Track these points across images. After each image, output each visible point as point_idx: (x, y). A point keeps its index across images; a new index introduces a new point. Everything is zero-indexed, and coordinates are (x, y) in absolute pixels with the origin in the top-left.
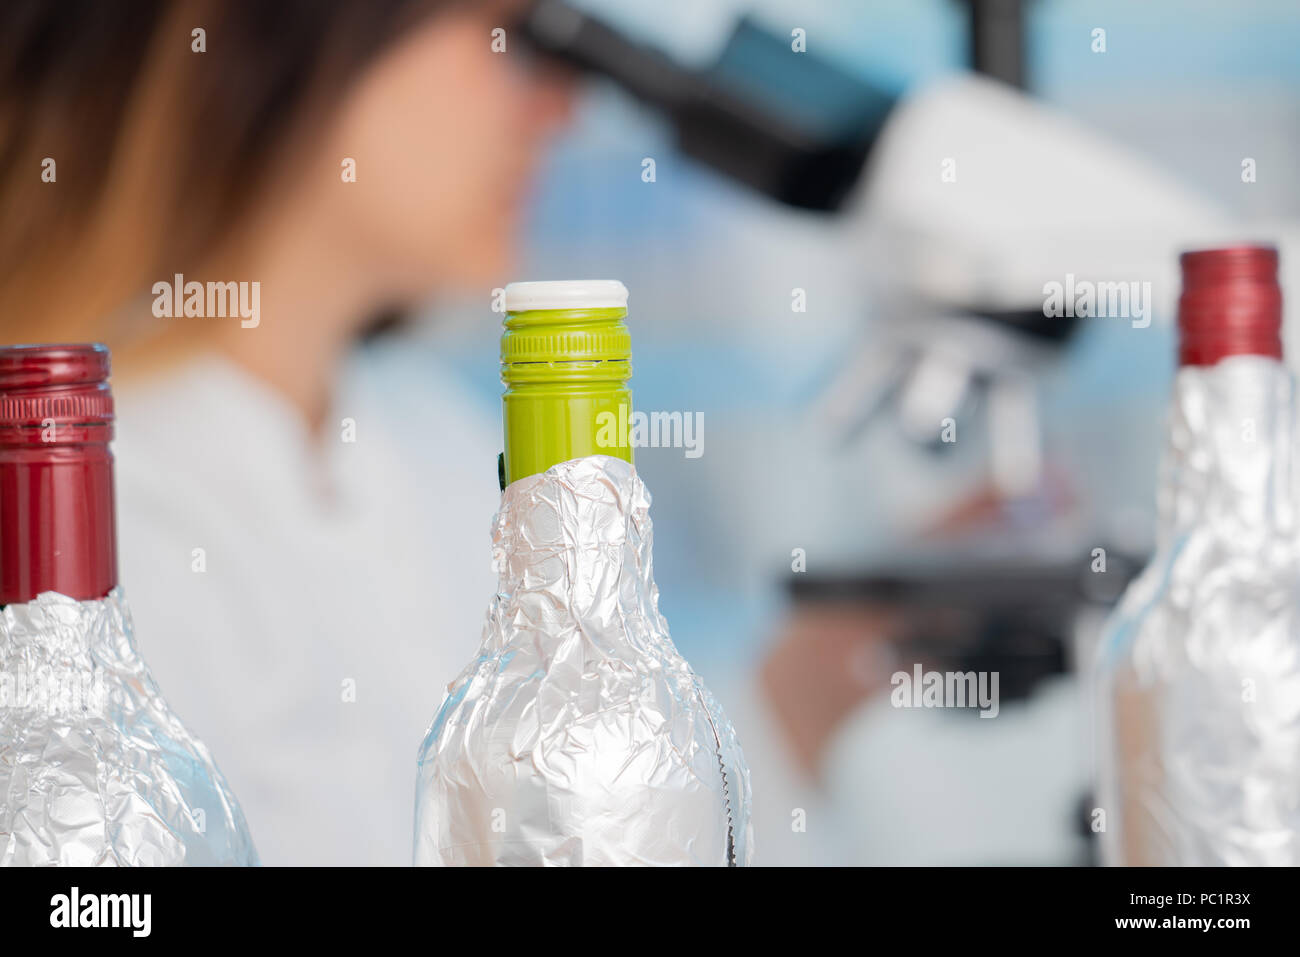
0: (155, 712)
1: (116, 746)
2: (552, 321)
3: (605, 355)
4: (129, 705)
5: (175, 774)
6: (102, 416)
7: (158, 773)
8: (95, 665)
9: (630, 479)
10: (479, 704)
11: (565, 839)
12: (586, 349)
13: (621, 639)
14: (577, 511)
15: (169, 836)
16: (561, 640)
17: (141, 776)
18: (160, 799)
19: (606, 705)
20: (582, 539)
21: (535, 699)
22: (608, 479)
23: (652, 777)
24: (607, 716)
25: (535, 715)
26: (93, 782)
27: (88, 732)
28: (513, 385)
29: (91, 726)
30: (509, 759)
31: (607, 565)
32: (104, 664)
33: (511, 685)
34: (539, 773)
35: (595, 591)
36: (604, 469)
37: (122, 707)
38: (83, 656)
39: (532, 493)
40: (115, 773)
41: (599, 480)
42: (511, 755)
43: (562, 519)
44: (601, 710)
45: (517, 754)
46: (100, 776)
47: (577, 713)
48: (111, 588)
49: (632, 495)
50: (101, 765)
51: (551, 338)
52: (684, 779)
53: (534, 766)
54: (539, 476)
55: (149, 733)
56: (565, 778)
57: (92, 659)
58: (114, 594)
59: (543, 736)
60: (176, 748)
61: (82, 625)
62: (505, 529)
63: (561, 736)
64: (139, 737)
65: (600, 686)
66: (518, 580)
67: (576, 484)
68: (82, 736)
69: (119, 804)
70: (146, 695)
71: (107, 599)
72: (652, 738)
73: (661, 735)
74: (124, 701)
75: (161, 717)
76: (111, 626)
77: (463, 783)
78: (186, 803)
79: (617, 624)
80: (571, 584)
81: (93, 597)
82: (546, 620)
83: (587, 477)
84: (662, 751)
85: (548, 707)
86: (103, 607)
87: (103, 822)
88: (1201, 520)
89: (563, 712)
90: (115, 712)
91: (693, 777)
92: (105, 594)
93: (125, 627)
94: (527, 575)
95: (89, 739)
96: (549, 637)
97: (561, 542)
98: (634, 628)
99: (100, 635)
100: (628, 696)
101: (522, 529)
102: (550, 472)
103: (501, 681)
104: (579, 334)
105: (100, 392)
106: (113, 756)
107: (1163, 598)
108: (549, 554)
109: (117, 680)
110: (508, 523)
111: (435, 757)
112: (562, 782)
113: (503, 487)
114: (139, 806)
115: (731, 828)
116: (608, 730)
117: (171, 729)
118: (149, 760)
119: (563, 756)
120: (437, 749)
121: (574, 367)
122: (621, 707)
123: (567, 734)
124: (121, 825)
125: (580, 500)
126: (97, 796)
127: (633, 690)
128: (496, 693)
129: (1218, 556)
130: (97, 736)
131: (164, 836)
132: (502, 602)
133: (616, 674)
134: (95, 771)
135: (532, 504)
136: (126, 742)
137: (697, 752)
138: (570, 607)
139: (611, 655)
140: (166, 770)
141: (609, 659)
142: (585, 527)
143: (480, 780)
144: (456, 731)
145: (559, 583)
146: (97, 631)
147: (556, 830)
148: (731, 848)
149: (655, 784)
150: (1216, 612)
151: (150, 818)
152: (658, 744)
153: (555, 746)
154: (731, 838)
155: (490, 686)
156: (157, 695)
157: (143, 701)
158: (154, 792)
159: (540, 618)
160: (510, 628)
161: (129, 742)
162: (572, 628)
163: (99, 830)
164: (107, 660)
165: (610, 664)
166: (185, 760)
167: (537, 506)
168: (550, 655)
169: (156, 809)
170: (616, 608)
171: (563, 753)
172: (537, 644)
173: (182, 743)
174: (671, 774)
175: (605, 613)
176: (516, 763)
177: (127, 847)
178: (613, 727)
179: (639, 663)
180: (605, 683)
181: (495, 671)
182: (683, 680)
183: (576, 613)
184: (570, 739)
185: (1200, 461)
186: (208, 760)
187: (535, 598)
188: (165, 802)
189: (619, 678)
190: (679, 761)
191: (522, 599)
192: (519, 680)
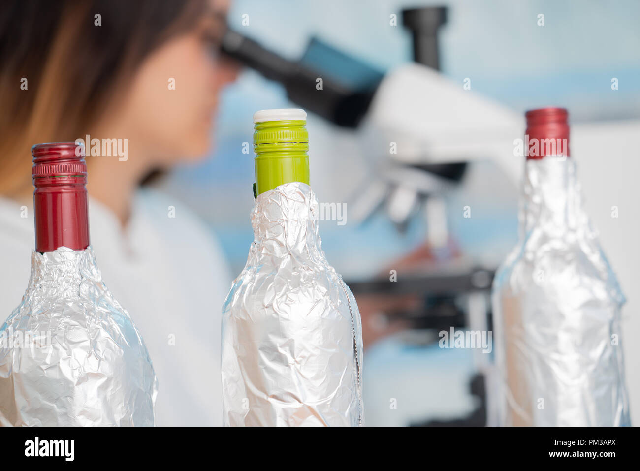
0: (107, 297)
1: (93, 310)
2: (275, 126)
3: (298, 140)
4: (97, 293)
5: (117, 322)
6: (83, 172)
7: (111, 321)
8: (82, 277)
9: (309, 193)
10: (249, 286)
11: (287, 339)
12: (291, 137)
13: (307, 258)
14: (288, 205)
15: (117, 347)
16: (282, 259)
17: (104, 322)
18: (112, 332)
19: (302, 284)
20: (290, 217)
21: (273, 283)
22: (301, 192)
23: (323, 313)
24: (303, 289)
25: (273, 289)
26: (84, 324)
27: (81, 304)
28: (259, 153)
29: (81, 301)
30: (262, 307)
31: (301, 228)
32: (86, 276)
33: (262, 277)
34: (276, 313)
35: (296, 239)
36: (299, 188)
37: (94, 295)
38: (77, 273)
39: (268, 198)
40: (94, 320)
41: (297, 192)
42: (264, 305)
43: (282, 209)
44: (301, 286)
45: (266, 304)
46: (87, 322)
47: (291, 288)
48: (88, 245)
49: (310, 199)
50: (87, 317)
51: (276, 133)
52: (336, 314)
53: (273, 309)
54: (272, 191)
55: (106, 306)
56: (286, 314)
57: (81, 274)
58: (89, 248)
59: (277, 297)
60: (117, 312)
61: (76, 260)
62: (257, 214)
63: (285, 297)
64: (102, 306)
65: (299, 277)
66: (264, 235)
67: (287, 194)
68: (79, 306)
69: (96, 333)
70: (103, 290)
71: (86, 250)
72: (322, 298)
73: (326, 297)
74: (94, 292)
75: (110, 299)
76: (88, 261)
77: (243, 318)
78: (123, 333)
79: (306, 252)
80: (286, 236)
81: (80, 249)
82: (276, 251)
83: (292, 191)
84: (327, 303)
85: (278, 286)
86: (85, 253)
87: (89, 341)
88: (537, 225)
89: (285, 287)
90: (91, 296)
91: (339, 314)
92: (85, 248)
93: (94, 262)
94: (267, 232)
95: (81, 307)
96: (277, 258)
97: (282, 218)
98: (312, 254)
99: (84, 265)
100: (311, 281)
101: (265, 213)
102: (276, 189)
103: (258, 276)
104: (287, 131)
105: (81, 163)
106: (92, 314)
107: (522, 257)
108: (277, 223)
109: (91, 283)
110: (258, 211)
111: (230, 310)
112: (285, 316)
113: (255, 197)
114: (104, 334)
115: (355, 336)
116: (304, 295)
117: (114, 304)
118: (107, 316)
119: (286, 305)
120: (231, 306)
121: (286, 145)
122: (309, 285)
123: (287, 296)
124: (96, 342)
125: (289, 200)
126: (86, 330)
127: (314, 278)
128: (256, 281)
129: (545, 239)
130: (84, 306)
131: (114, 346)
132: (256, 245)
133: (306, 272)
134: (85, 320)
135: (269, 203)
136: (97, 308)
137: (340, 304)
138: (286, 246)
139: (304, 264)
140: (114, 320)
141: (304, 266)
142: (291, 211)
143: (251, 316)
144: (239, 298)
145: (281, 236)
146: (82, 263)
147: (283, 336)
148: (355, 344)
149: (324, 316)
150: (545, 262)
151: (109, 339)
152: (325, 301)
153: (282, 302)
154: (355, 340)
155: (253, 279)
156: (108, 290)
157: (102, 292)
158: (109, 328)
159: (273, 250)
160: (260, 256)
161: (98, 308)
162: (286, 254)
163: (87, 343)
164: (87, 275)
165: (303, 268)
166: (121, 316)
167: (271, 203)
168: (278, 265)
169: (111, 335)
170: (305, 246)
171: (286, 304)
172: (272, 261)
173: (119, 310)
174: (330, 313)
175: (300, 248)
176: (266, 309)
177: (99, 351)
178: (306, 293)
179: (315, 268)
180: (302, 276)
181: (255, 273)
182: (334, 275)
183: (288, 248)
184: (288, 298)
185: (536, 199)
186: (130, 317)
187: (270, 242)
188: (114, 333)
189: (308, 274)
190: (333, 307)
191: (266, 243)
192: (265, 275)
